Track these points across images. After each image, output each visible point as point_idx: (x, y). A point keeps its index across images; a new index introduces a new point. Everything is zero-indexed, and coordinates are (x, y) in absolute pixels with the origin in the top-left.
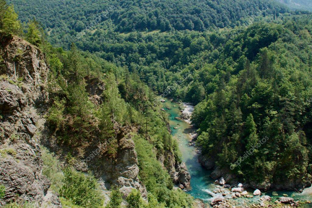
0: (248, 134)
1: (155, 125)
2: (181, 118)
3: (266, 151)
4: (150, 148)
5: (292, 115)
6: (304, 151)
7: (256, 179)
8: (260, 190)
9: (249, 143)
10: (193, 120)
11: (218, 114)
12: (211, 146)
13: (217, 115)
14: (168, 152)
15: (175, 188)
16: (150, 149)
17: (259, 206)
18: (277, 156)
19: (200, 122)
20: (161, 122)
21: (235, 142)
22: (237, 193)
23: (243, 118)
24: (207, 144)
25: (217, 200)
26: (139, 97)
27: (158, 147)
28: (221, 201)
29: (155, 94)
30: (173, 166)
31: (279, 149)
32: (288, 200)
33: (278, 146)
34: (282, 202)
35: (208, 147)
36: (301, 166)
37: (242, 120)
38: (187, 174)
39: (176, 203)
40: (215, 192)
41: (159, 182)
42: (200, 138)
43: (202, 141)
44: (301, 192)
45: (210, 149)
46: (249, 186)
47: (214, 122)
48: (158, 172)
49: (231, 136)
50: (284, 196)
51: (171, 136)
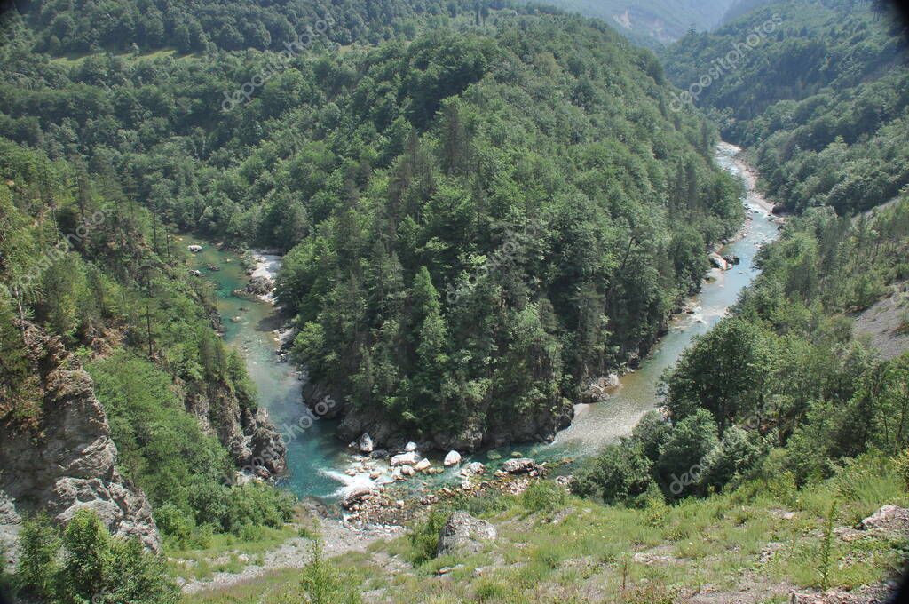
0: (420, 318)
1: (175, 316)
2: (249, 291)
3: (465, 355)
4: (162, 383)
5: (521, 264)
6: (553, 346)
7: (447, 425)
8: (459, 451)
9: (424, 340)
10: (281, 293)
11: (344, 273)
12: (330, 357)
13: (339, 275)
14: (217, 388)
15: (244, 479)
16: (164, 386)
17: (459, 489)
18: (492, 366)
19: (300, 296)
20: (192, 307)
21: (391, 342)
22: (405, 468)
23: (405, 278)
24: (320, 353)
25: (357, 493)
26: (124, 244)
27: (187, 376)
28: (369, 493)
29: (172, 232)
30: (234, 422)
31: (495, 348)
32: (522, 466)
33: (494, 341)
34: (510, 472)
35: (323, 361)
36: (548, 382)
37: (403, 285)
38: (276, 438)
39: (248, 519)
40: (352, 472)
41: (197, 470)
42: (301, 340)
43: (306, 347)
44: (550, 442)
45: (328, 365)
46: (432, 446)
47: (333, 294)
48: (192, 444)
49: (379, 326)
50: (515, 457)
51: (223, 343)
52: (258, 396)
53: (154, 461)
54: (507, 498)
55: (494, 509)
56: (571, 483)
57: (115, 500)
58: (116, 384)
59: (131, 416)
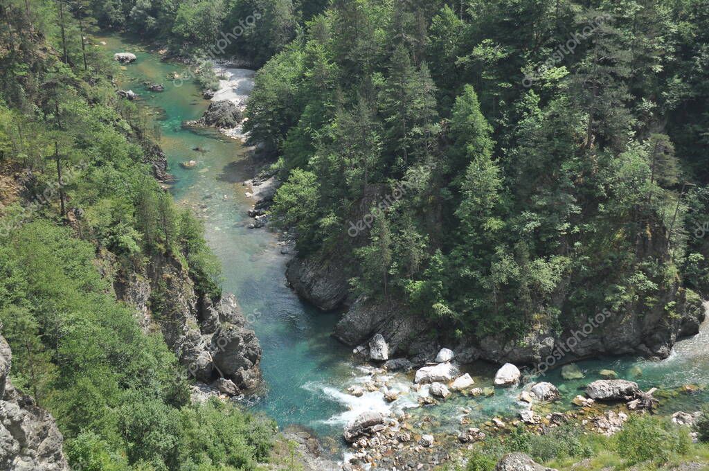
0: (462, 163)
1: (98, 159)
2: (208, 123)
3: (530, 220)
4: (81, 256)
5: (623, 78)
6: (671, 208)
7: (500, 325)
8: (518, 364)
9: (467, 196)
10: (256, 126)
11: (348, 96)
12: (327, 221)
13: (342, 99)
14: (162, 264)
15: (200, 396)
16: (83, 260)
17: (516, 422)
18: (572, 238)
19: (284, 130)
20: (124, 145)
21: (417, 199)
22: (437, 387)
23: (439, 103)
24: (313, 215)
25: (364, 421)
26: (16, 49)
27: (117, 247)
28: (382, 423)
29: (88, 31)
30: (187, 314)
31: (577, 209)
32: (617, 391)
33: (575, 200)
34: (598, 400)
35: (317, 227)
36: (661, 263)
37: (437, 114)
38: (248, 339)
39: (204, 456)
40: (358, 390)
41: (131, 383)
42: (285, 195)
43: (293, 205)
44: (663, 357)
45: (325, 232)
46: (477, 356)
47: (333, 129)
48: (124, 346)
49: (399, 176)
50: (605, 378)
51: (170, 199)
52: (222, 277)
53: (68, 369)
54: (592, 439)
55: (571, 454)
56: (699, 424)
57: (8, 427)
58: (11, 257)
59: (35, 304)
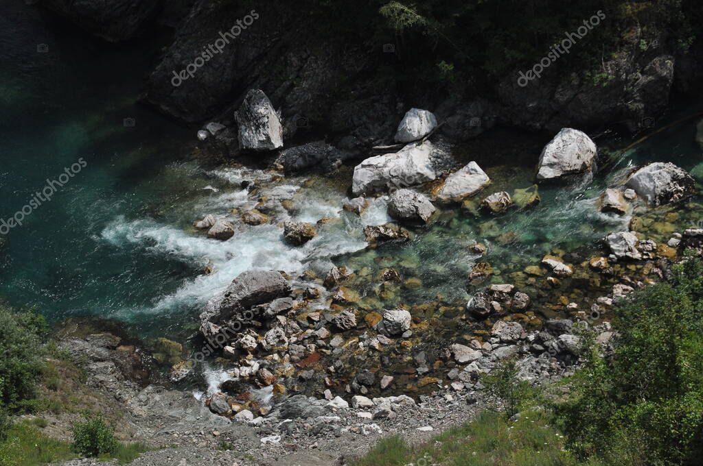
8: (589, 128)
22: (405, 199)
25: (246, 293)
28: (286, 292)
40: (221, 223)
46: (492, 118)
